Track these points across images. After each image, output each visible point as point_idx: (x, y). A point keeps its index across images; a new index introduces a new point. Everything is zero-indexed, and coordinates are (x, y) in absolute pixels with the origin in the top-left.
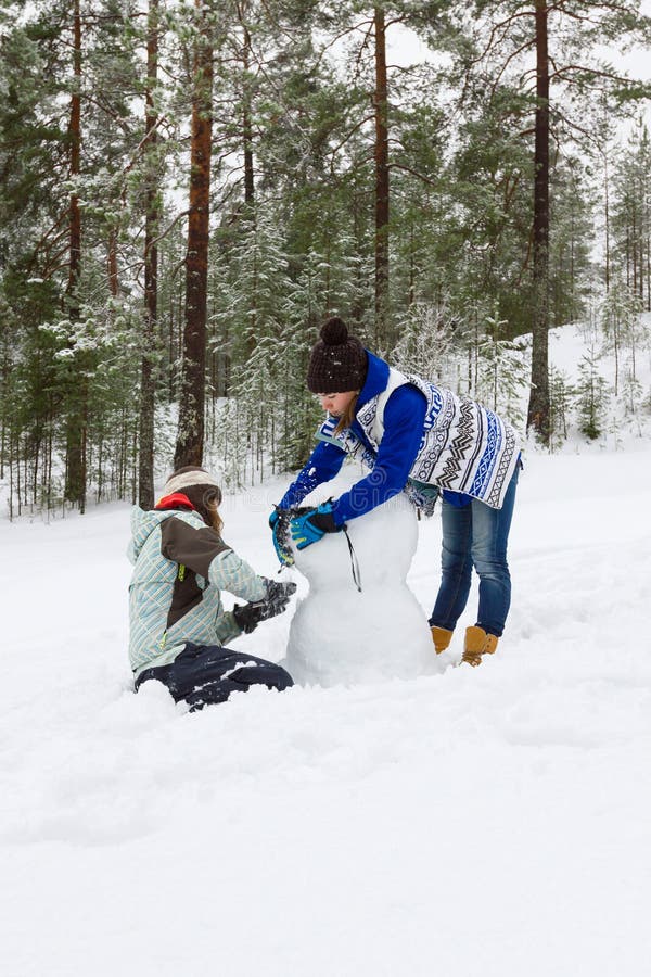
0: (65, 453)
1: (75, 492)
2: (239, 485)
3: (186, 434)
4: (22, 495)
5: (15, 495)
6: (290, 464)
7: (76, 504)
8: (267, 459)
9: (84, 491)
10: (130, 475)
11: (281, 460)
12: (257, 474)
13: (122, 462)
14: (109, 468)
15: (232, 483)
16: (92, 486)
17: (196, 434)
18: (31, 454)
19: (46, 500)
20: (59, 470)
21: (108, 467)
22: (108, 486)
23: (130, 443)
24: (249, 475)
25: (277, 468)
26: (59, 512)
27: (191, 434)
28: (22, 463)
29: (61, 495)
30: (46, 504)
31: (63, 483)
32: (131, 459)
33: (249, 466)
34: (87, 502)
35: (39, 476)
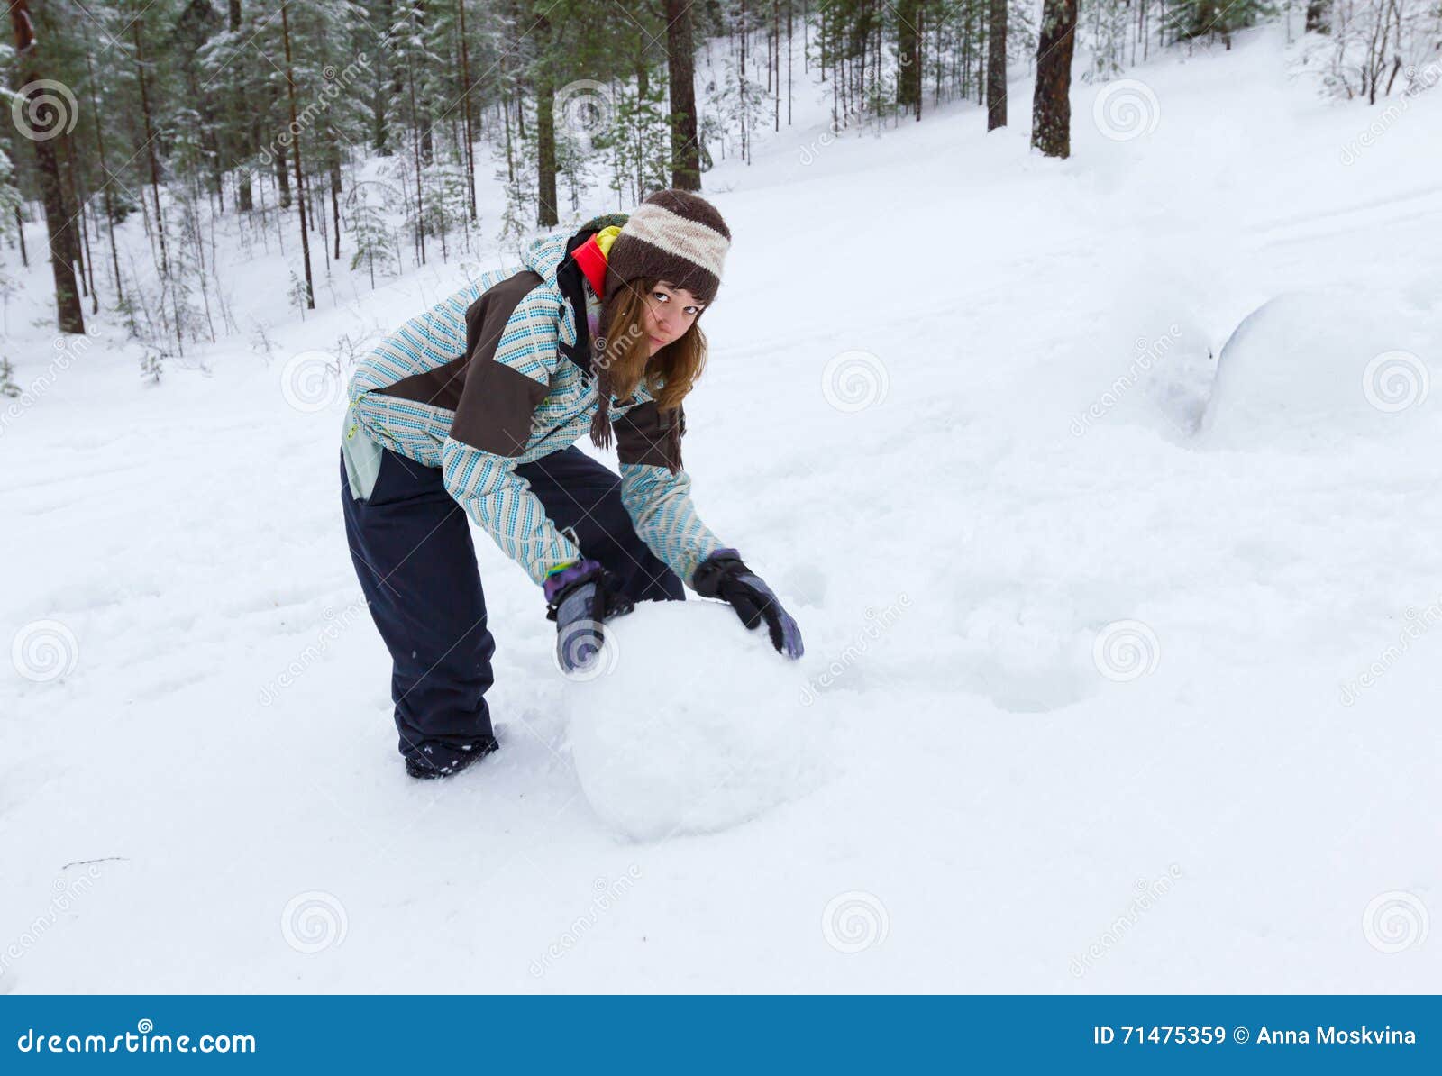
0: (896, 46)
1: (910, 94)
2: (1115, 67)
3: (1053, 22)
4: (848, 101)
5: (840, 102)
6: (1186, 31)
7: (911, 109)
8: (1153, 26)
9: (920, 92)
10: (975, 67)
11: (1173, 26)
12: (1140, 48)
13: (966, 51)
14: (949, 60)
15: (1107, 65)
16: (929, 83)
17: (1066, 20)
18: (857, 51)
19: (878, 108)
20: (890, 69)
21: (948, 58)
22: (948, 81)
23: (976, 23)
24: (1128, 51)
25: (1166, 38)
26: (891, 121)
27: (1060, 22)
28: (846, 61)
29: (892, 100)
30: (875, 113)
31: (895, 83)
32: (976, 46)
33: (1129, 38)
34: (924, 104)
35: (866, 76)
